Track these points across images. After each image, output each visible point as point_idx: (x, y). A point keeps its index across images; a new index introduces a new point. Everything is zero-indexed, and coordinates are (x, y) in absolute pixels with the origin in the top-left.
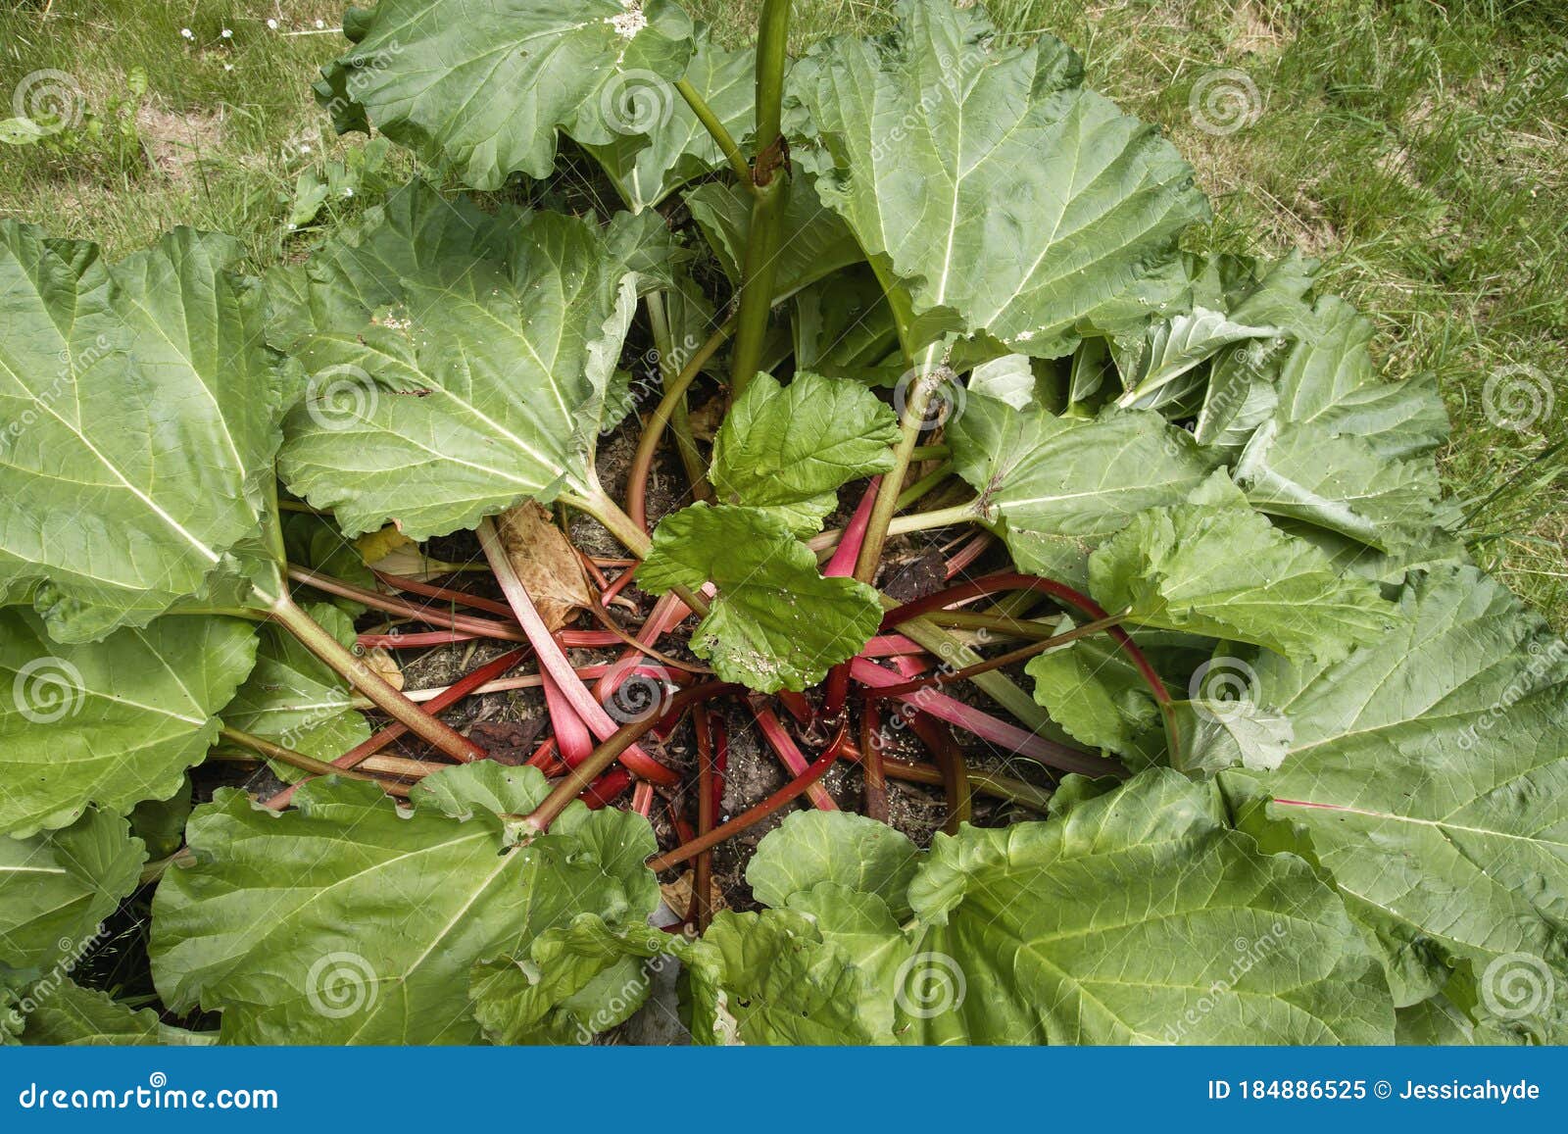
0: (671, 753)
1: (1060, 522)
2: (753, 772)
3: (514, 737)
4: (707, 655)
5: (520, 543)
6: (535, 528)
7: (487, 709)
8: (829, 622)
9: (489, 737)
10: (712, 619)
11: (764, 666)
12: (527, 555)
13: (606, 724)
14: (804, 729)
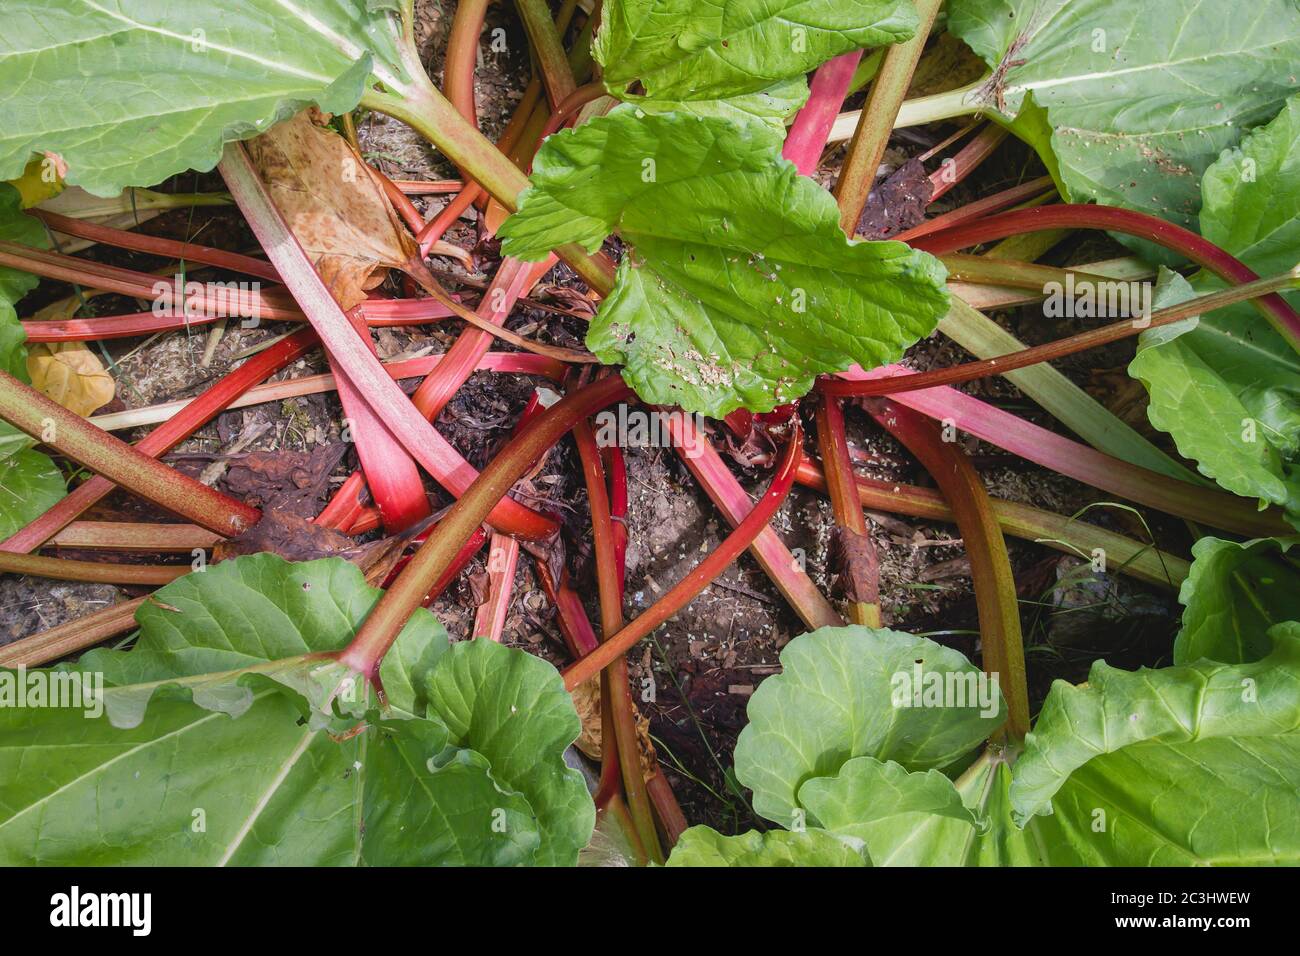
0: (541, 486)
1: (1114, 113)
2: (663, 507)
3: (299, 474)
4: (618, 359)
5: (283, 165)
6: (307, 139)
7: (252, 428)
8: (842, 312)
9: (258, 475)
10: (621, 298)
11: (711, 376)
12: (297, 186)
13: (444, 455)
14: (739, 442)
